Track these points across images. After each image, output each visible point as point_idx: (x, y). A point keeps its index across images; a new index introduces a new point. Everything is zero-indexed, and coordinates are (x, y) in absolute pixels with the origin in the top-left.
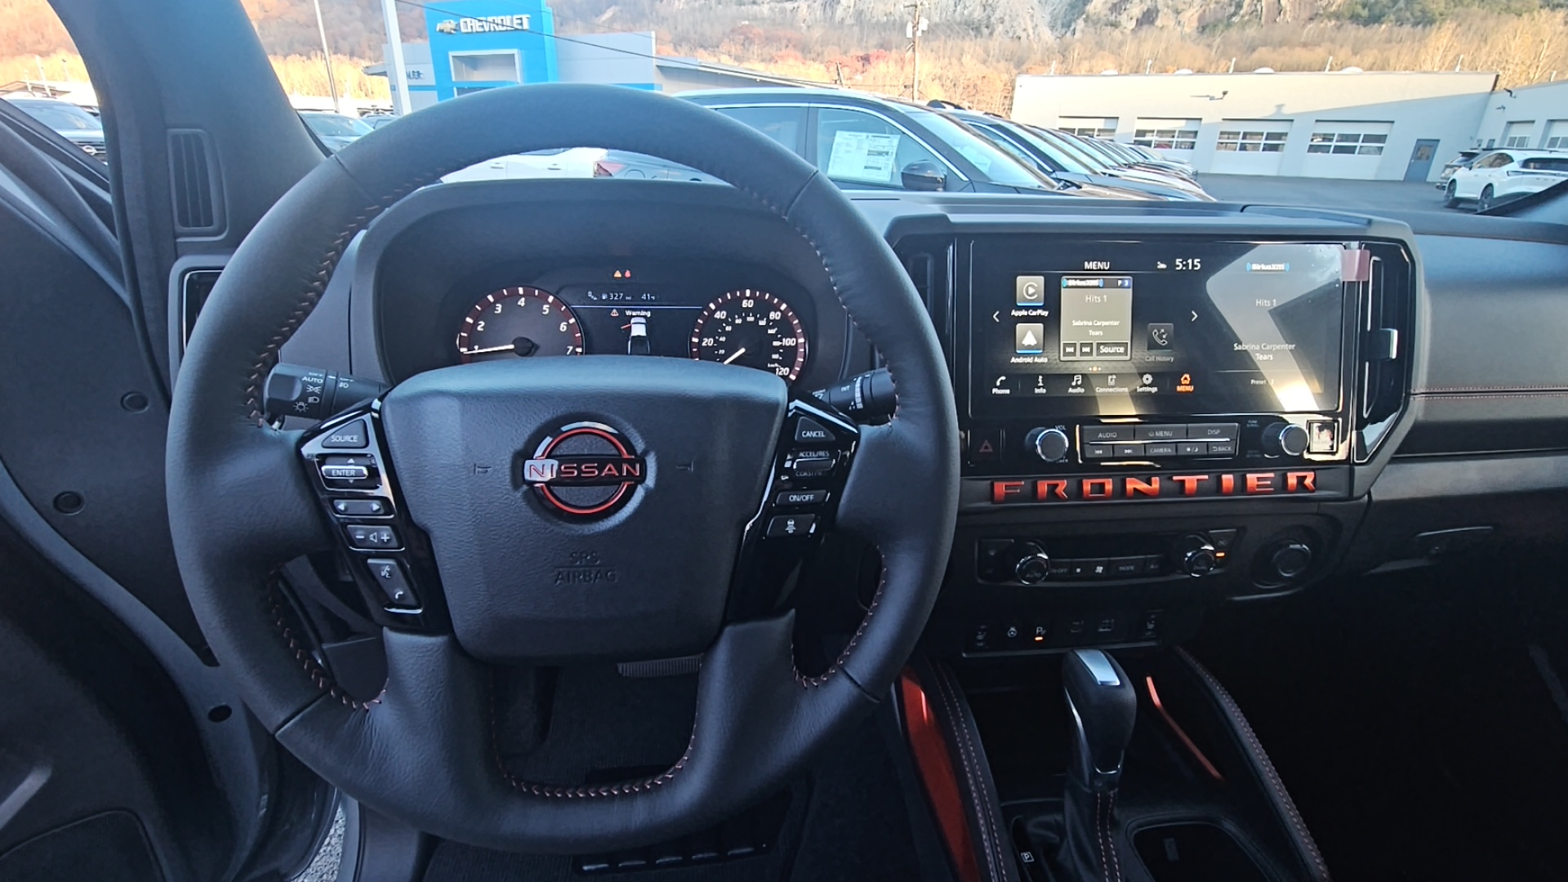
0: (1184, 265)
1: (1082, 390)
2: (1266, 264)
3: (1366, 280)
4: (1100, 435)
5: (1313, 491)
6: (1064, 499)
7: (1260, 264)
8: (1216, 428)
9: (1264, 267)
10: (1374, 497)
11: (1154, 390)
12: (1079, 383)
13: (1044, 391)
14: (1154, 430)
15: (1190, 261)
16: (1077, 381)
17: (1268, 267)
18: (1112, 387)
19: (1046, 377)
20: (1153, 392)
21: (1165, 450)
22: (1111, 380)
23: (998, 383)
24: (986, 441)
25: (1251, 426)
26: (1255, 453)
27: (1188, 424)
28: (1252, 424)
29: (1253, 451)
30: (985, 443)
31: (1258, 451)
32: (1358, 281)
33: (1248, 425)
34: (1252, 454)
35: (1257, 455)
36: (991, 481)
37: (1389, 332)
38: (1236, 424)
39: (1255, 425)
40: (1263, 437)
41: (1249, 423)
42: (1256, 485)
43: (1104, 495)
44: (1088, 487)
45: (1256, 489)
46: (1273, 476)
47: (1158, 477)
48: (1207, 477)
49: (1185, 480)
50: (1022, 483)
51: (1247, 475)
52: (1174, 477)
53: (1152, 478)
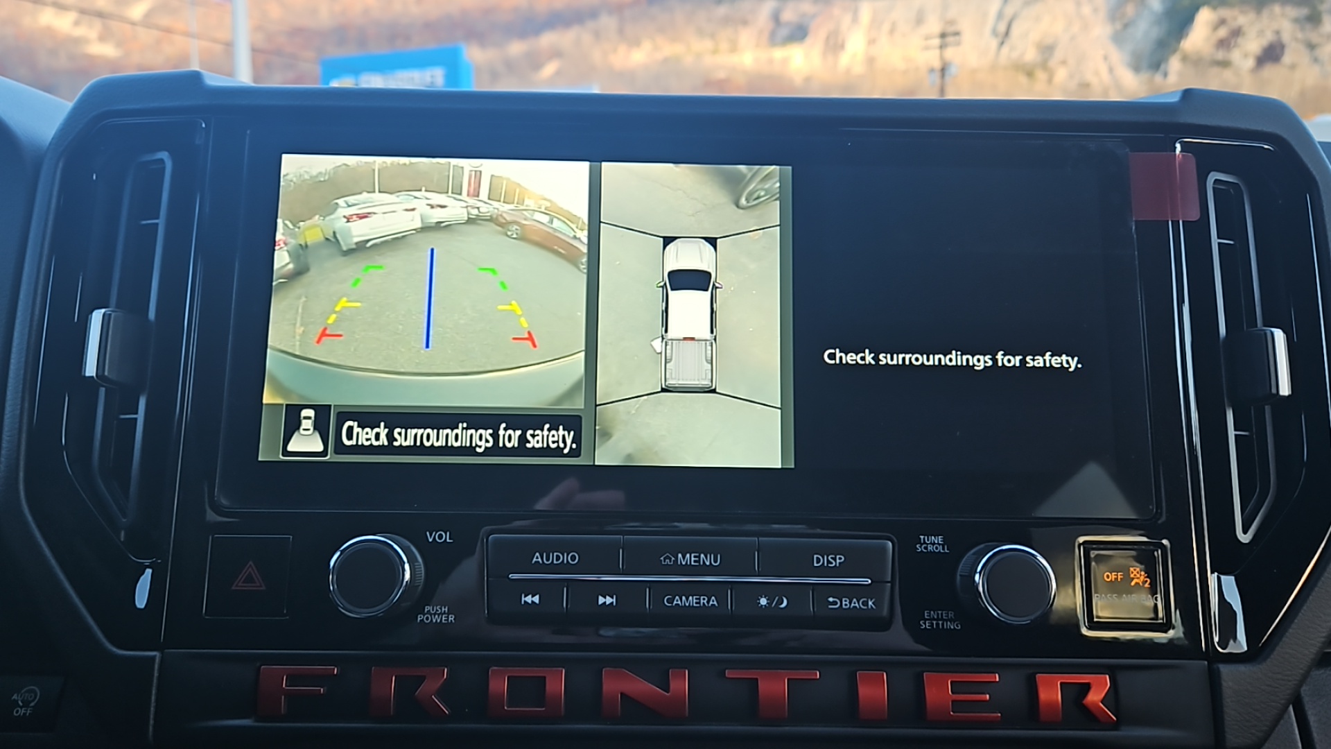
3: (1194, 215)
4: (537, 558)
5: (1115, 726)
6: (443, 718)
8: (835, 551)
14: (675, 549)
18: (572, 445)
21: (704, 600)
22: (569, 433)
24: (251, 563)
25: (926, 548)
26: (944, 618)
27: (760, 539)
28: (931, 543)
29: (938, 614)
30: (248, 568)
31: (951, 614)
32: (1172, 221)
33: (920, 547)
34: (935, 620)
35: (949, 623)
36: (258, 664)
37: (1266, 334)
38: (887, 543)
39: (937, 548)
40: (958, 577)
41: (922, 541)
42: (953, 701)
43: (544, 709)
44: (500, 684)
45: (952, 713)
46: (997, 680)
47: (686, 668)
48: (816, 674)
49: (757, 679)
50: (334, 669)
51: (926, 675)
52: (727, 671)
53: (670, 671)
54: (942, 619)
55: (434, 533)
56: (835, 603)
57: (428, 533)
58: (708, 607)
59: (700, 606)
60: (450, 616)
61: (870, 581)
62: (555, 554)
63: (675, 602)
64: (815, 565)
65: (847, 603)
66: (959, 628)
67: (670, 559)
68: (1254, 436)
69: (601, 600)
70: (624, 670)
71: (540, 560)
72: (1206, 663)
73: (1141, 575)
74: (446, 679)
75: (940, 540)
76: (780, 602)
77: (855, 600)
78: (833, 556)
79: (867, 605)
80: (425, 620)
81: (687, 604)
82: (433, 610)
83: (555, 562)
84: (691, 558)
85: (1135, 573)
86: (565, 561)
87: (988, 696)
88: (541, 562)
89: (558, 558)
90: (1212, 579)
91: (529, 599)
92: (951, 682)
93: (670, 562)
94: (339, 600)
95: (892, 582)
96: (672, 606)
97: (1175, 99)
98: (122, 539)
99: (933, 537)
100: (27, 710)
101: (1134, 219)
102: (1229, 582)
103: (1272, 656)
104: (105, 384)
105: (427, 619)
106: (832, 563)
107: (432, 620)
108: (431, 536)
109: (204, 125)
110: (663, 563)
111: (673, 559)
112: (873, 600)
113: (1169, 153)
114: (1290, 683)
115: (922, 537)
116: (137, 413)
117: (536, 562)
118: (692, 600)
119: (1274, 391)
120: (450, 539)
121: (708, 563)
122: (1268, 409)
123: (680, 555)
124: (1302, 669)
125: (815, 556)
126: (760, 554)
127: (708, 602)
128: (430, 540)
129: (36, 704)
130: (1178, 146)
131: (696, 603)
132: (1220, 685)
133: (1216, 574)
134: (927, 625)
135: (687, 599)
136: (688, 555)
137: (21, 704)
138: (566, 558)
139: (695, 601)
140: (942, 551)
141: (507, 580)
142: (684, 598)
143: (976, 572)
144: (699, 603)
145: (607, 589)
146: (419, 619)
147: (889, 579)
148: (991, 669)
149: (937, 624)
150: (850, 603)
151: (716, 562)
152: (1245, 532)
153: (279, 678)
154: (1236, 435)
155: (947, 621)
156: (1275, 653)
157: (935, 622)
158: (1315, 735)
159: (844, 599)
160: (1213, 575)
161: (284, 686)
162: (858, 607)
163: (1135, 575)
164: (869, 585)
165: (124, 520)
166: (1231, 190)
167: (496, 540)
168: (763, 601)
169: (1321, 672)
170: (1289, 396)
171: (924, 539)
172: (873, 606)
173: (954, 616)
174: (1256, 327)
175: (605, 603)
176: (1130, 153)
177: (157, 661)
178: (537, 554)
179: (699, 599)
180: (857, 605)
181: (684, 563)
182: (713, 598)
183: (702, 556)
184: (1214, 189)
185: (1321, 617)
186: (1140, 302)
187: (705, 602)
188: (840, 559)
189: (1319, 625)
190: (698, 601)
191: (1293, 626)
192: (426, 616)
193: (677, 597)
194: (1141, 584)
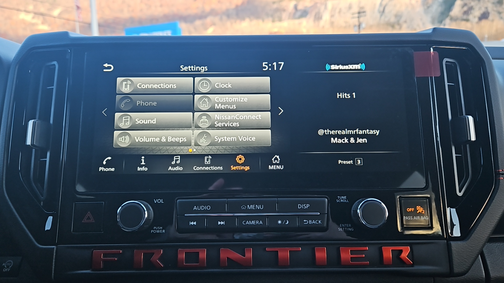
0: (269, 67)
1: (181, 169)
2: (343, 65)
3: (438, 74)
4: (195, 208)
5: (412, 265)
6: (161, 268)
7: (338, 65)
8: (306, 203)
9: (341, 67)
10: (493, 274)
11: (247, 168)
12: (178, 162)
13: (146, 169)
14: (247, 203)
15: (275, 64)
16: (176, 160)
17: (346, 67)
18: (208, 166)
19: (147, 157)
20: (246, 170)
22: (207, 161)
23: (104, 163)
24: (89, 212)
25: (340, 201)
26: (347, 226)
27: (278, 199)
28: (342, 199)
29: (345, 225)
30: (88, 214)
31: (350, 225)
32: (430, 77)
33: (338, 200)
34: (344, 227)
35: (349, 228)
36: (92, 250)
37: (465, 118)
38: (325, 199)
39: (344, 201)
40: (352, 211)
41: (339, 198)
42: (351, 258)
43: (198, 264)
44: (182, 256)
45: (351, 262)
46: (368, 249)
47: (251, 248)
48: (300, 248)
49: (278, 251)
50: (120, 251)
51: (341, 248)
52: (266, 248)
53: (245, 248)
54: (346, 227)
55: (157, 200)
56: (306, 222)
57: (154, 200)
58: (259, 224)
59: (256, 224)
60: (163, 230)
61: (319, 214)
62: (202, 206)
63: (247, 223)
64: (299, 208)
65: (311, 222)
66: (353, 230)
67: (245, 207)
68: (463, 156)
69: (219, 223)
70: (228, 249)
71: (196, 209)
72: (446, 241)
73: (421, 209)
74: (162, 254)
75: (345, 197)
76: (286, 222)
77: (314, 221)
78: (305, 205)
79: (318, 223)
80: (154, 232)
81: (251, 224)
82: (157, 228)
83: (202, 209)
84: (252, 207)
85: (419, 208)
86: (206, 209)
87: (364, 255)
88: (197, 209)
89: (203, 208)
90: (448, 210)
91: (192, 223)
92: (350, 250)
93: (245, 208)
94: (121, 225)
95: (328, 214)
96: (246, 225)
97: (430, 31)
98: (42, 205)
99: (343, 197)
100: (8, 269)
101: (416, 76)
102: (454, 210)
103: (471, 238)
104: (34, 148)
105: (155, 231)
106: (305, 207)
107: (156, 232)
108: (156, 200)
109: (69, 51)
110: (242, 209)
111: (246, 207)
112: (321, 221)
113: (428, 52)
114: (478, 248)
115: (338, 197)
116: (46, 158)
117: (195, 209)
118: (253, 222)
119: (469, 139)
120: (163, 202)
121: (259, 208)
122: (468, 145)
123: (248, 206)
124: (482, 243)
125: (299, 205)
126: (278, 204)
127: (259, 223)
128: (155, 202)
129: (11, 267)
130: (432, 49)
131: (255, 223)
132: (451, 249)
133: (449, 208)
134: (341, 229)
135: (251, 222)
136: (251, 206)
137: (6, 267)
138: (206, 208)
139: (254, 222)
140: (346, 202)
141: (184, 216)
142: (250, 221)
143: (358, 209)
144: (256, 223)
145: (221, 219)
146: (152, 232)
147: (326, 213)
148: (365, 245)
149: (345, 229)
150: (312, 222)
151: (262, 208)
152: (460, 192)
153: (100, 254)
154: (456, 156)
155: (348, 228)
156: (472, 237)
157: (344, 228)
158: (489, 268)
159: (310, 221)
160: (448, 208)
161: (102, 257)
162: (315, 223)
163: (419, 209)
164: (319, 215)
165: (42, 198)
166: (453, 65)
167: (180, 202)
168: (280, 222)
169: (492, 244)
170: (475, 141)
171: (339, 197)
172: (321, 223)
173: (351, 226)
174: (463, 115)
175: (221, 224)
176: (414, 52)
177: (55, 249)
178: (195, 207)
179: (256, 222)
180: (314, 222)
181: (250, 209)
182: (261, 221)
183: (257, 206)
184: (446, 64)
185: (489, 223)
186: (418, 107)
187: (258, 223)
188: (308, 206)
189: (489, 226)
190: (255, 222)
191: (479, 227)
192: (154, 231)
193: (247, 221)
194: (421, 212)
